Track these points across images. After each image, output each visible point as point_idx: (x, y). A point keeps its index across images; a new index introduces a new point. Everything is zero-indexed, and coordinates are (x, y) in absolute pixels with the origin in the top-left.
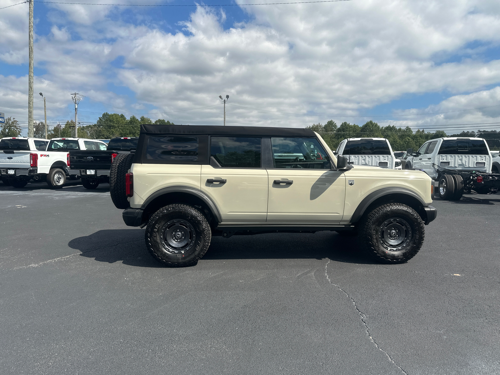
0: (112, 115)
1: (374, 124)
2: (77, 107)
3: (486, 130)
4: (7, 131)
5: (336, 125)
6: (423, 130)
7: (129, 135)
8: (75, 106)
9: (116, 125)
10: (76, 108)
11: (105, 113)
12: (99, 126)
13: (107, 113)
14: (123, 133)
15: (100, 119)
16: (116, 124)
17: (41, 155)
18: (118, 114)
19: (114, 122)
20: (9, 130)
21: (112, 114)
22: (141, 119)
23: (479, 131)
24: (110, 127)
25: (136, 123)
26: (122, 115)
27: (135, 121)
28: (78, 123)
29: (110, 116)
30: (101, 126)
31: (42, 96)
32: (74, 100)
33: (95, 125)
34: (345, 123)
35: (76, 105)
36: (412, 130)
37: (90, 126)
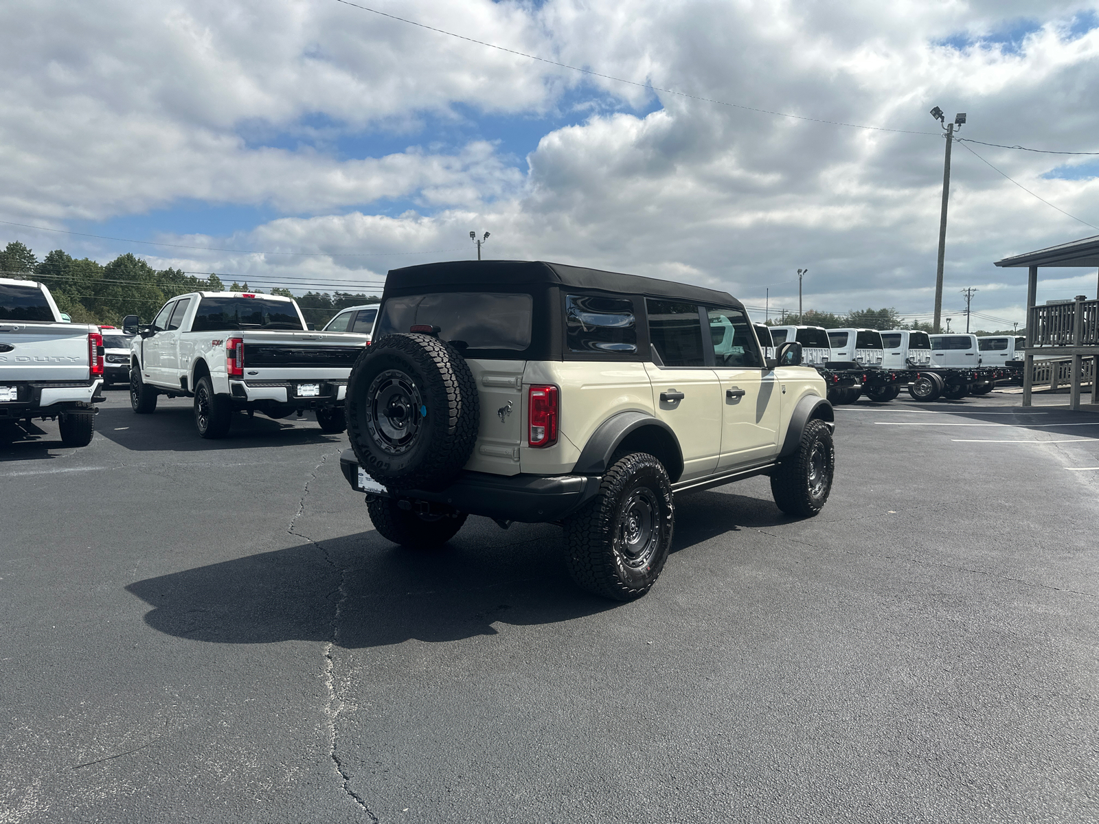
1: (139, 262)
3: (349, 293)
5: (33, 255)
6: (246, 285)
23: (337, 293)
34: (60, 253)
36: (224, 283)
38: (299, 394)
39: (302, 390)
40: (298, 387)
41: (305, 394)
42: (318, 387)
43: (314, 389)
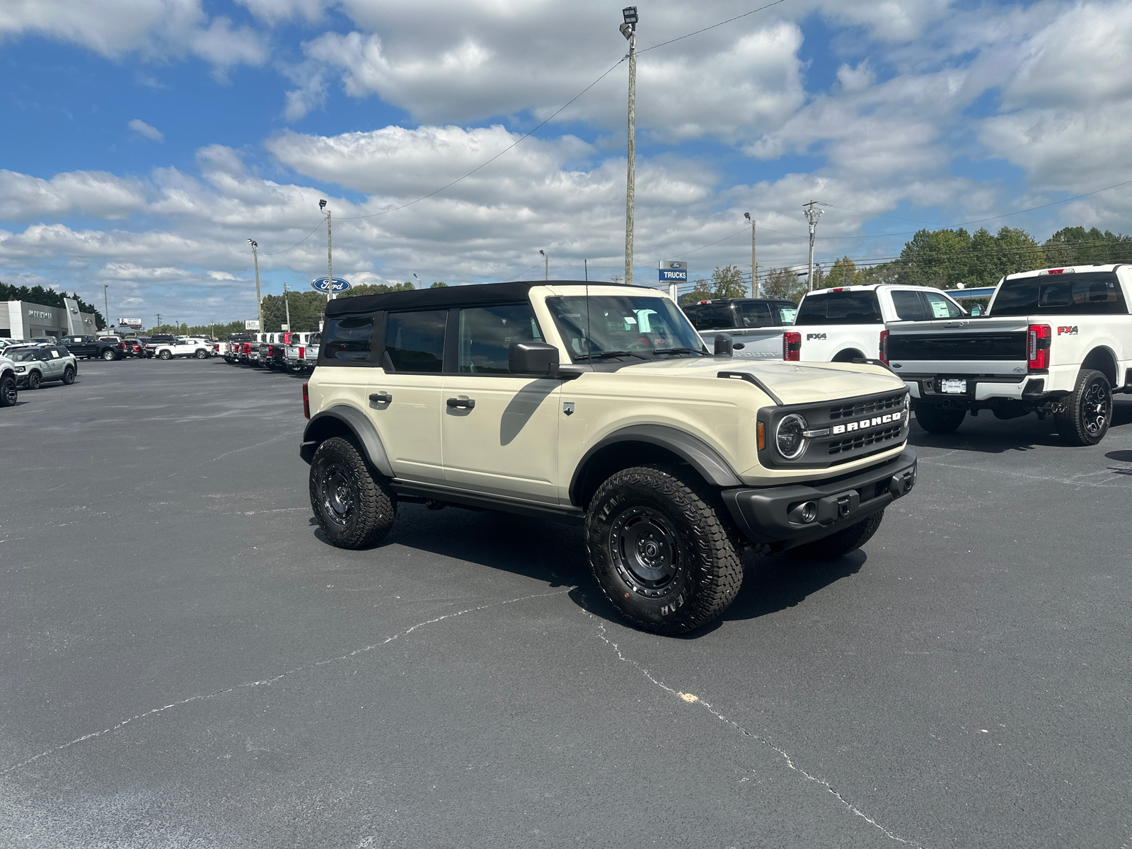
0: (937, 235)
2: (812, 231)
4: (724, 292)
7: (969, 277)
8: (810, 230)
9: (945, 257)
10: (811, 234)
11: (919, 232)
12: (906, 263)
13: (924, 231)
14: (954, 275)
15: (909, 247)
16: (946, 253)
17: (809, 336)
18: (952, 231)
19: (940, 249)
20: (726, 291)
21: (937, 231)
22: (1001, 234)
24: (930, 263)
25: (988, 246)
26: (961, 230)
27: (984, 241)
28: (815, 266)
29: (932, 236)
30: (910, 262)
31: (749, 218)
32: (809, 216)
33: (897, 262)
35: (813, 227)
37: (885, 265)
38: (943, 391)
39: (947, 386)
40: (943, 383)
41: (950, 390)
42: (964, 383)
43: (961, 385)
